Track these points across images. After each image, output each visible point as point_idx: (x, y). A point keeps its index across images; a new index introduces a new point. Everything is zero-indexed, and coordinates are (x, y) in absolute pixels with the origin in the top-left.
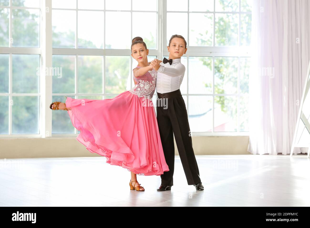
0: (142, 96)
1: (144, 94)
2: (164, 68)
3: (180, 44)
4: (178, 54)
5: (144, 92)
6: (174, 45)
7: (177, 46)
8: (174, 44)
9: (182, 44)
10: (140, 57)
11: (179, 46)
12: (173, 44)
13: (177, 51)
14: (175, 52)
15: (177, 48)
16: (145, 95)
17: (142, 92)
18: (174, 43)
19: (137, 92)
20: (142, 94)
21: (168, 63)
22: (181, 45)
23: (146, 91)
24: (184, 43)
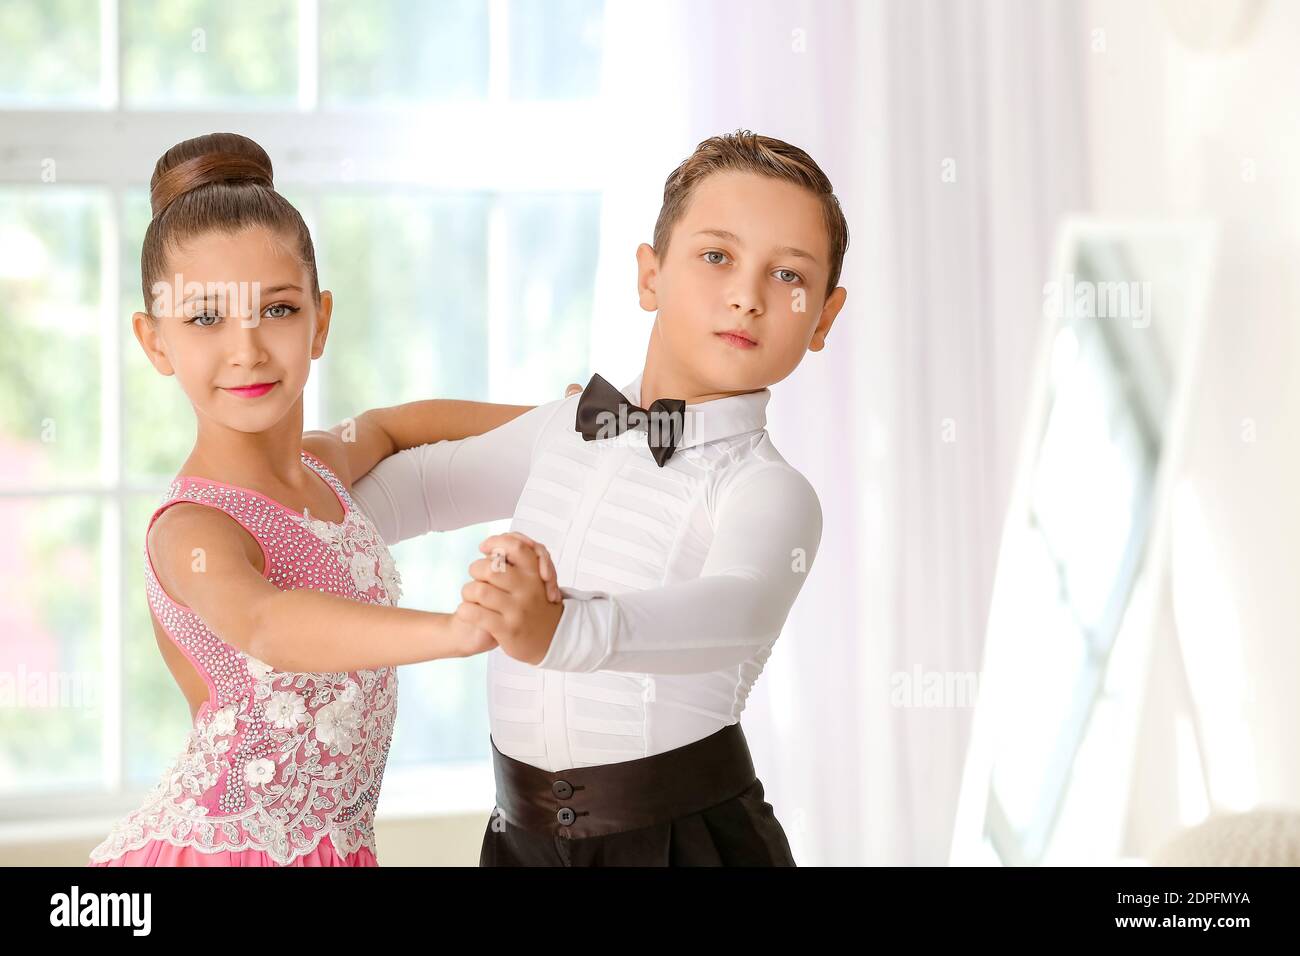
0: (308, 833)
1: (320, 814)
2: (604, 615)
3: (779, 252)
4: (743, 355)
5: (314, 794)
6: (717, 256)
7: (748, 264)
8: (713, 243)
9: (798, 253)
10: (254, 378)
11: (767, 271)
12: (703, 236)
13: (735, 321)
14: (718, 334)
15: (739, 289)
16: (329, 817)
17: (298, 794)
18: (720, 234)
19: (245, 817)
20: (301, 817)
21: (635, 441)
22: (791, 263)
23: (331, 770)
24: (820, 244)
